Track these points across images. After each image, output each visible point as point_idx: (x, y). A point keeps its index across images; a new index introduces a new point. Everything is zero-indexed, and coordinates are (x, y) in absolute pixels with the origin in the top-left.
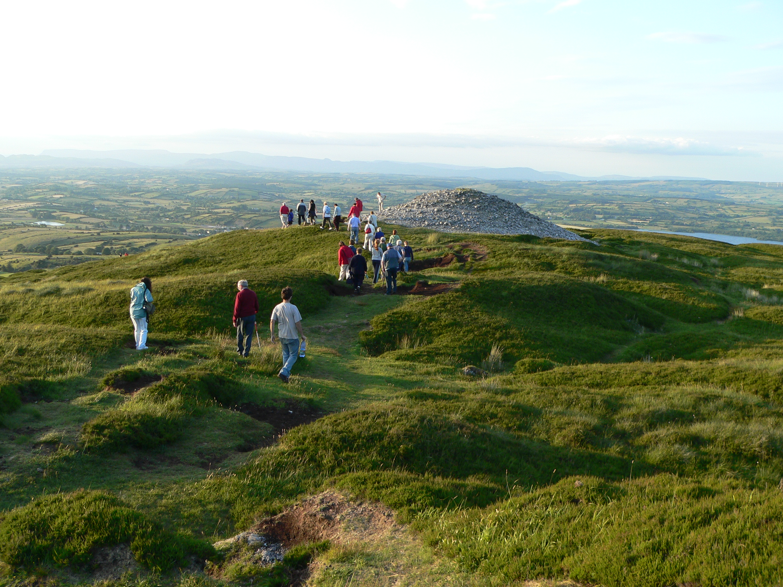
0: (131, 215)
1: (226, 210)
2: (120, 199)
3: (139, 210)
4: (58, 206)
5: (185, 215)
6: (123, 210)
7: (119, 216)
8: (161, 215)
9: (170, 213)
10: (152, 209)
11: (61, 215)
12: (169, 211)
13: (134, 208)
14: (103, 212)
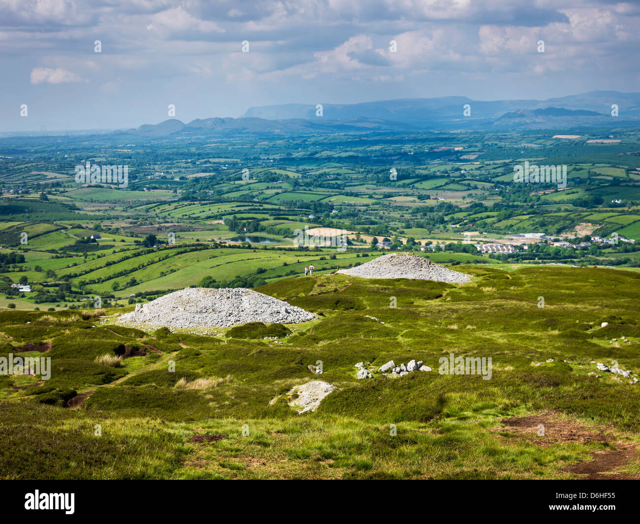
0: (394, 220)
1: (563, 207)
2: (377, 191)
3: (410, 211)
4: (272, 209)
5: (488, 217)
6: (381, 213)
7: (373, 223)
8: (446, 218)
9: (460, 215)
10: (431, 210)
11: (276, 225)
12: (461, 211)
13: (400, 208)
14: (348, 216)
